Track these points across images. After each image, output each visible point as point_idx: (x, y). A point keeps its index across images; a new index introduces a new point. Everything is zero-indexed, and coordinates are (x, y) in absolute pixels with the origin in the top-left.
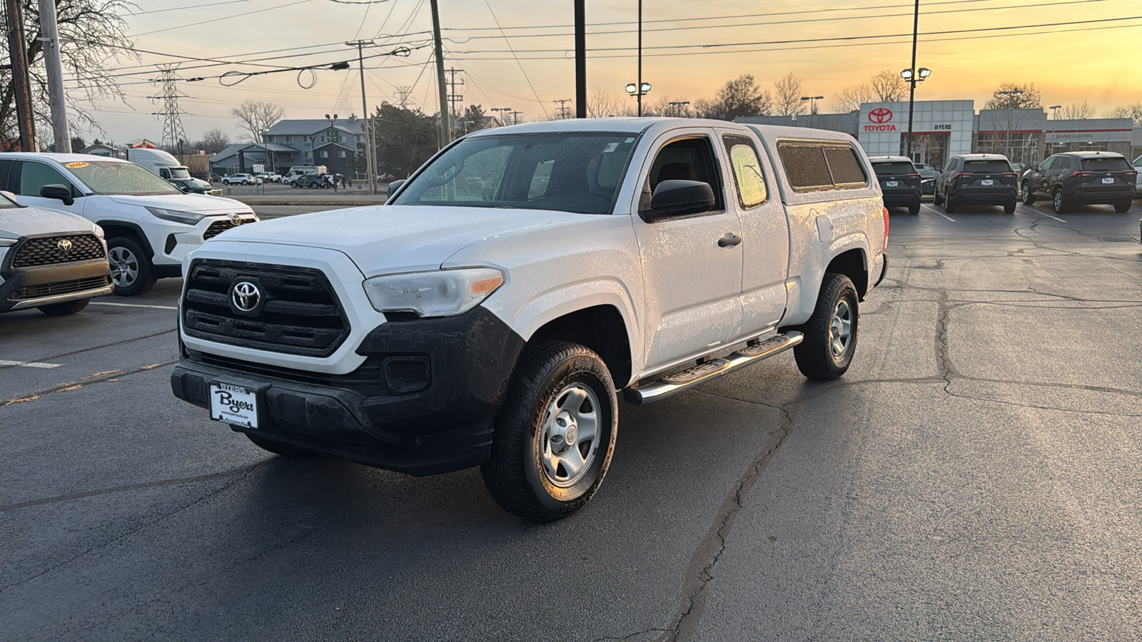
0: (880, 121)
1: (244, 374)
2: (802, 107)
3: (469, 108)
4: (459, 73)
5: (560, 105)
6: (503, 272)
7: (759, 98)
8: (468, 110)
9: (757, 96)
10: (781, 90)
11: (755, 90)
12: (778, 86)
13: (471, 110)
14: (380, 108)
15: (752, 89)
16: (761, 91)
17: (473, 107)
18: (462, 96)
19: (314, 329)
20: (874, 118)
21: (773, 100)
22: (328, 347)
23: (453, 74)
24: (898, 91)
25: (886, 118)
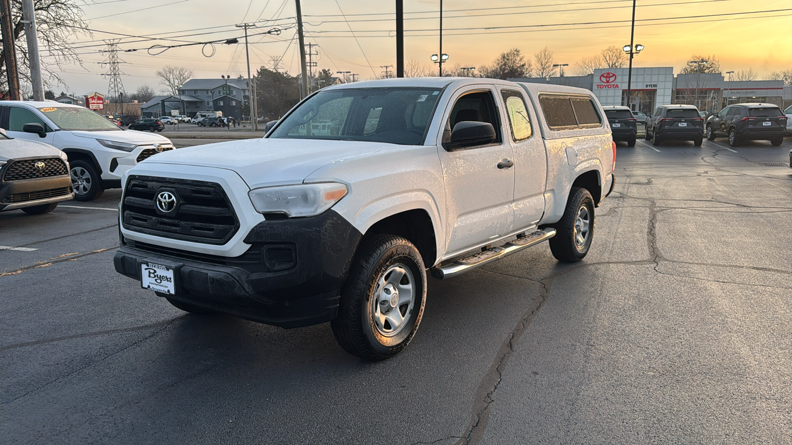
0: (608, 82)
1: (165, 256)
2: (554, 71)
3: (321, 71)
4: (314, 46)
5: (384, 69)
6: (347, 185)
7: (523, 65)
9: (522, 63)
10: (539, 60)
11: (521, 60)
12: (537, 57)
14: (259, 71)
15: (518, 59)
16: (525, 60)
17: (324, 71)
18: (316, 63)
19: (214, 225)
20: (604, 79)
21: (533, 67)
22: (224, 238)
23: (310, 48)
24: (620, 61)
25: (612, 79)
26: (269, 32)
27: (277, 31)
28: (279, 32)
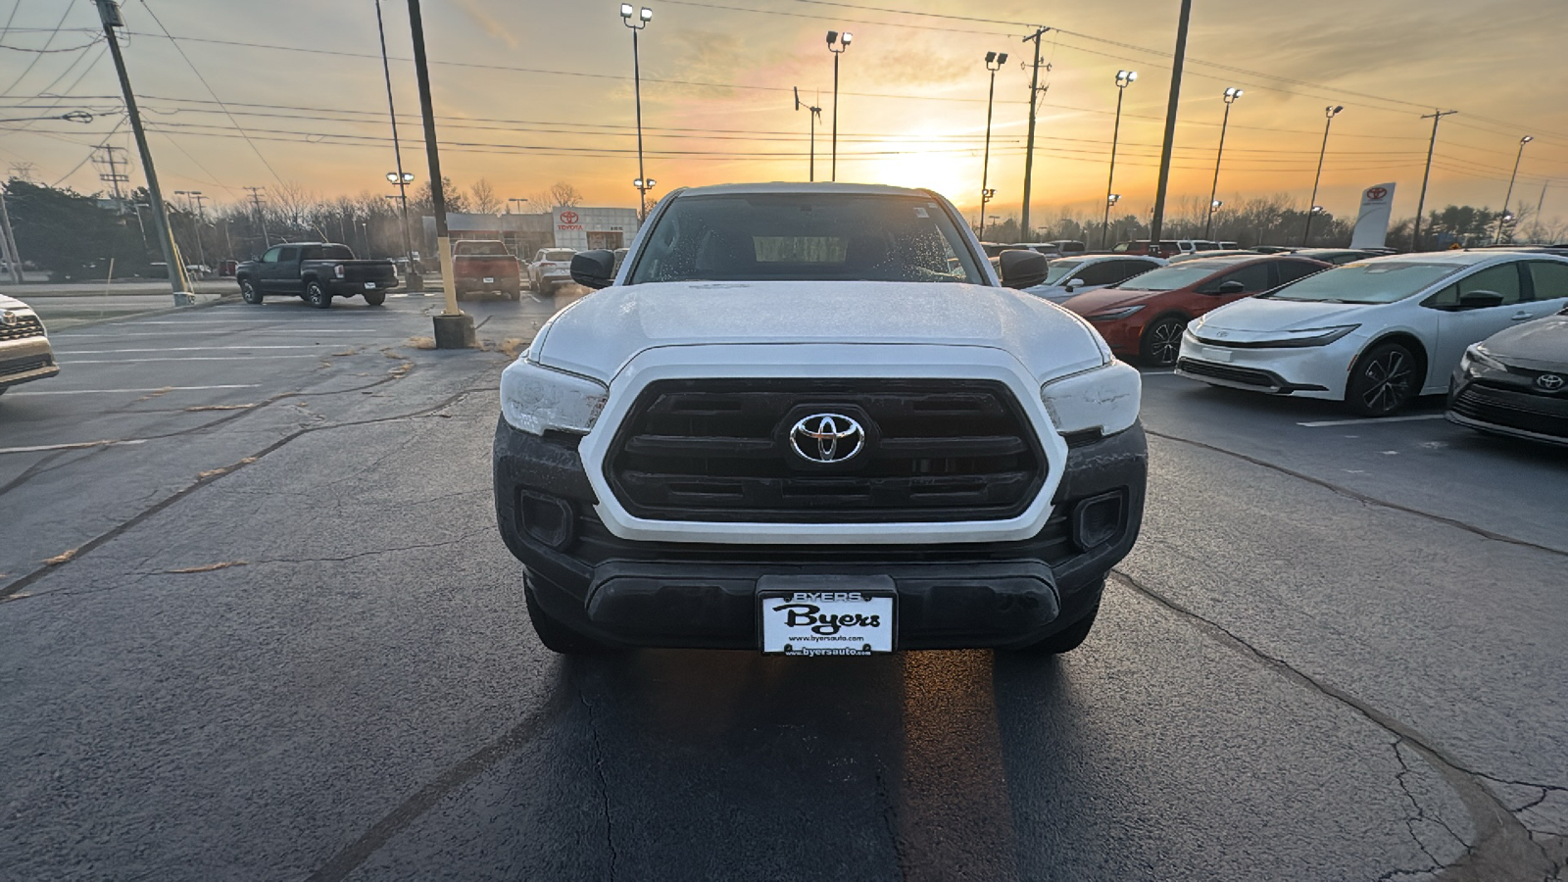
0: (570, 222)
2: (497, 207)
3: (135, 189)
4: (118, 151)
5: (252, 192)
7: (458, 198)
8: (136, 193)
9: (456, 195)
10: (477, 193)
11: (454, 191)
12: (473, 188)
13: (139, 192)
14: (7, 184)
15: (450, 189)
16: (459, 192)
18: (126, 177)
19: (984, 477)
20: (565, 219)
21: (471, 200)
22: (1015, 504)
23: (109, 152)
24: (572, 199)
25: (574, 220)
26: (66, 117)
27: (83, 117)
28: (88, 119)
